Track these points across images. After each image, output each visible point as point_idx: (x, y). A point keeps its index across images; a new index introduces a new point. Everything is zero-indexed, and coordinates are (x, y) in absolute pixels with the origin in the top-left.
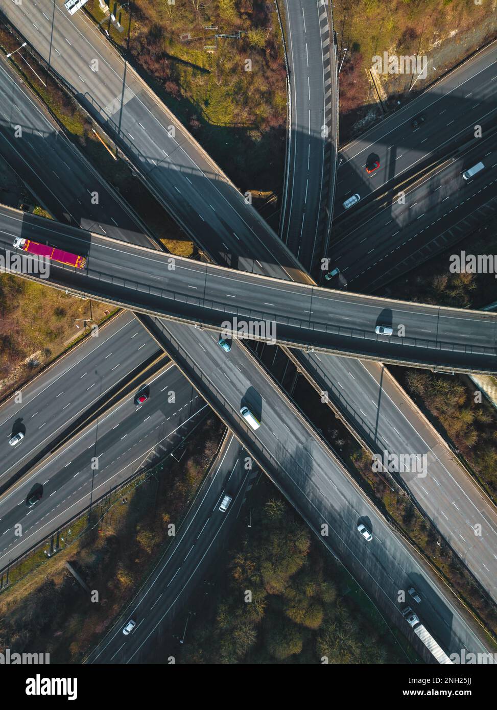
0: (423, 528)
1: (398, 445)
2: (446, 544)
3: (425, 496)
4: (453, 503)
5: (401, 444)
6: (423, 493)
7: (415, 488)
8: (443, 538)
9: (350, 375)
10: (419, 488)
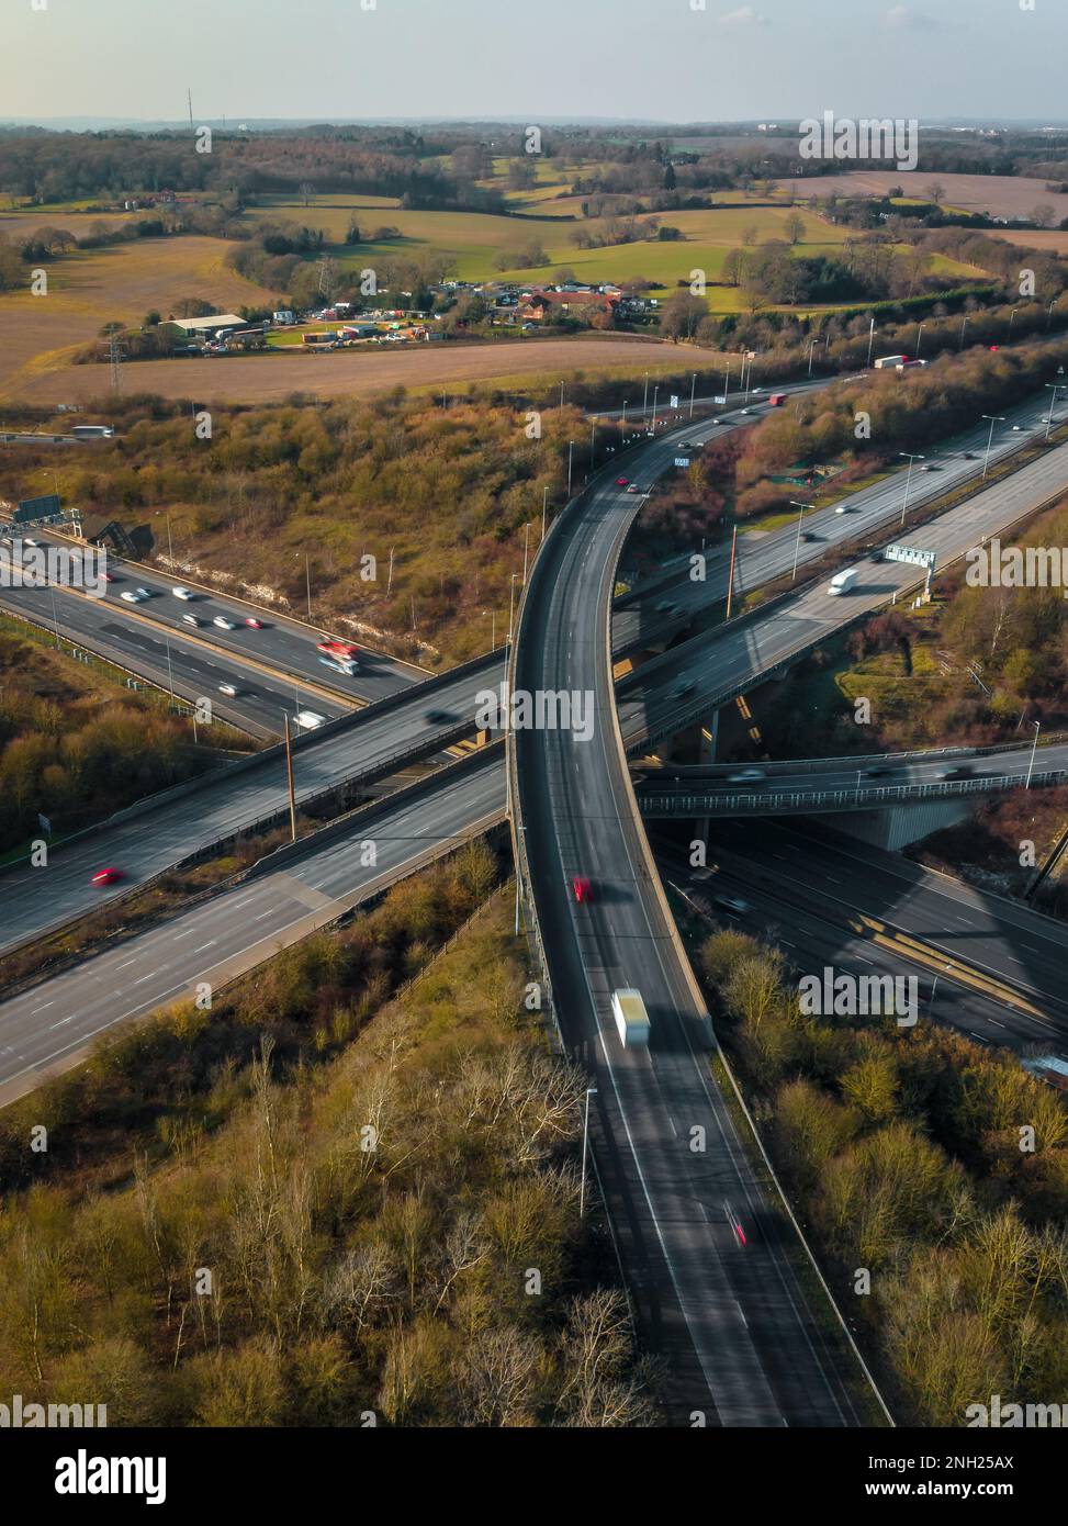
0: (163, 908)
1: (343, 862)
2: (115, 943)
3: (233, 904)
4: (213, 942)
5: (343, 866)
6: (238, 902)
7: (251, 891)
8: (128, 939)
9: (473, 802)
10: (250, 895)
